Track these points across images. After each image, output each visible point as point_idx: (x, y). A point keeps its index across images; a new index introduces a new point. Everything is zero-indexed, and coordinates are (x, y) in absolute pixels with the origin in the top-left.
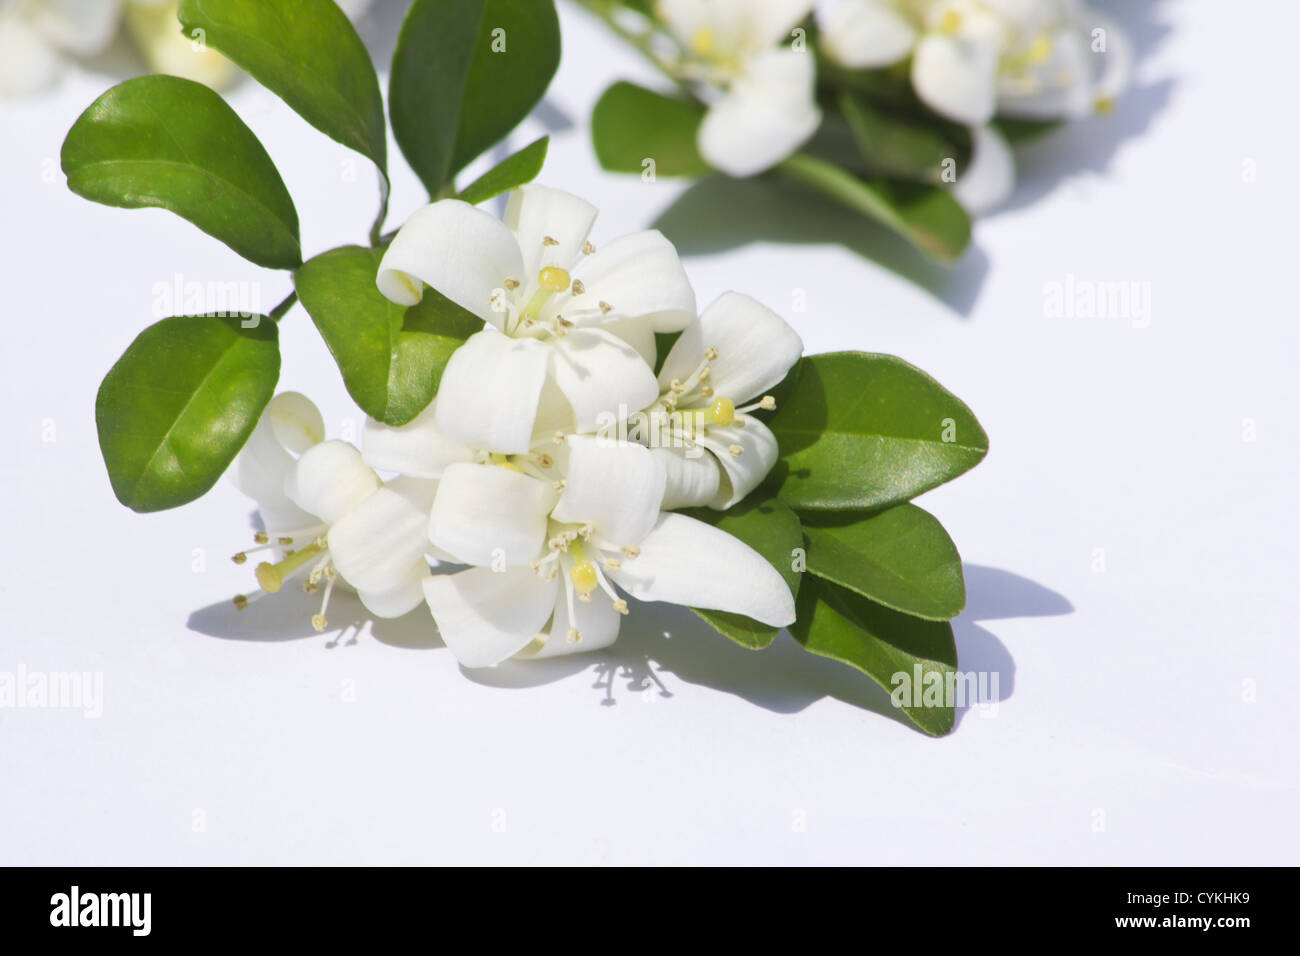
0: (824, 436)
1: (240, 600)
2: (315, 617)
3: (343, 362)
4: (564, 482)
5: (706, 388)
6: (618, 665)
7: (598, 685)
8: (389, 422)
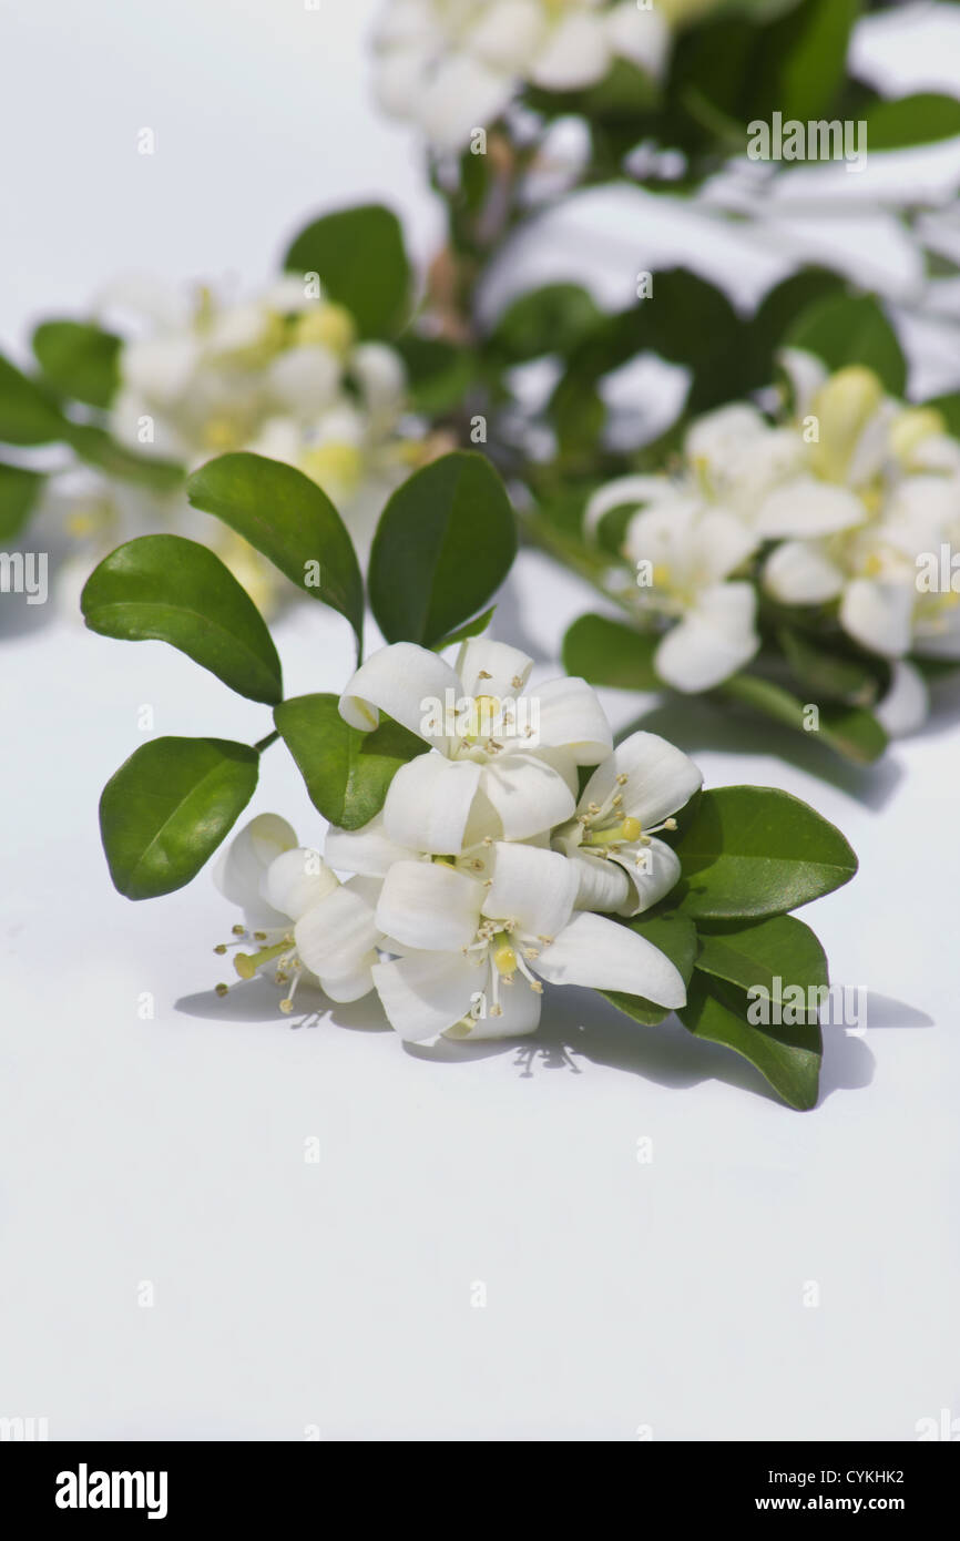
0: (720, 859)
1: (221, 988)
2: (283, 1002)
3: (307, 776)
4: (491, 880)
5: (619, 813)
6: (537, 1049)
7: (518, 1063)
8: (345, 827)
